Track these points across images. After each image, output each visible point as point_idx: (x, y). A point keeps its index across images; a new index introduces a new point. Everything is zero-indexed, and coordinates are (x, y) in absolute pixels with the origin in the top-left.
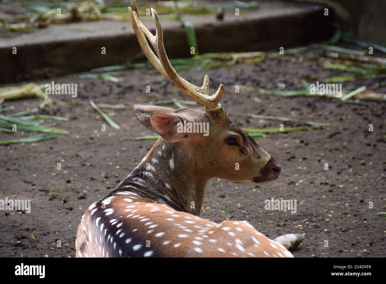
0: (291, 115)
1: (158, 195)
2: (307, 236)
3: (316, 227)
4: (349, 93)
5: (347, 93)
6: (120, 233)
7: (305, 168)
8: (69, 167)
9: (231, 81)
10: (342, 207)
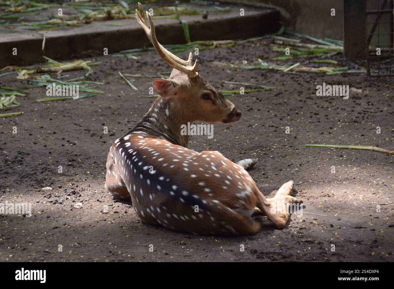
0: (251, 81)
1: (160, 134)
2: (259, 160)
3: (265, 154)
4: (289, 67)
5: (288, 67)
6: (135, 159)
7: (259, 116)
8: (104, 115)
9: (212, 59)
10: (282, 141)
